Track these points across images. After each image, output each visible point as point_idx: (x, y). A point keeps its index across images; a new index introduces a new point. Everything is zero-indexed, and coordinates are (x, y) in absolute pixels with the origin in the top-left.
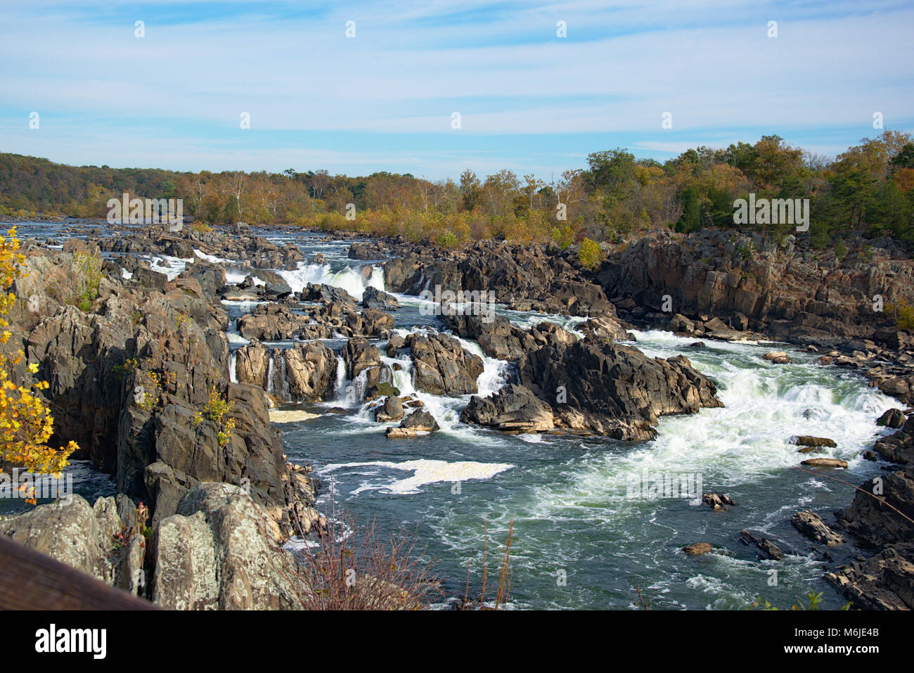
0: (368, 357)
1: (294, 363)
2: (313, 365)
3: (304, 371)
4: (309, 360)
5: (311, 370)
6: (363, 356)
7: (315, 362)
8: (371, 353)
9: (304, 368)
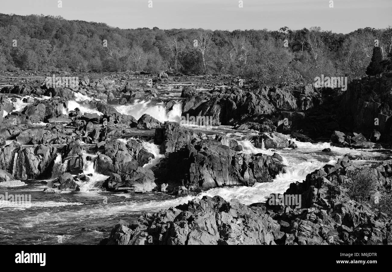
0: (74, 153)
1: (30, 156)
2: (41, 157)
3: (36, 161)
4: (39, 154)
5: (40, 160)
6: (71, 152)
7: (42, 155)
8: (76, 150)
9: (36, 159)
